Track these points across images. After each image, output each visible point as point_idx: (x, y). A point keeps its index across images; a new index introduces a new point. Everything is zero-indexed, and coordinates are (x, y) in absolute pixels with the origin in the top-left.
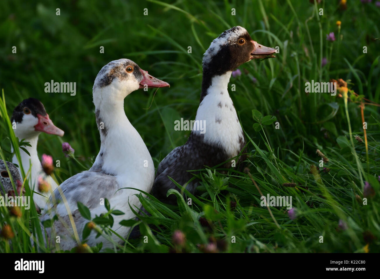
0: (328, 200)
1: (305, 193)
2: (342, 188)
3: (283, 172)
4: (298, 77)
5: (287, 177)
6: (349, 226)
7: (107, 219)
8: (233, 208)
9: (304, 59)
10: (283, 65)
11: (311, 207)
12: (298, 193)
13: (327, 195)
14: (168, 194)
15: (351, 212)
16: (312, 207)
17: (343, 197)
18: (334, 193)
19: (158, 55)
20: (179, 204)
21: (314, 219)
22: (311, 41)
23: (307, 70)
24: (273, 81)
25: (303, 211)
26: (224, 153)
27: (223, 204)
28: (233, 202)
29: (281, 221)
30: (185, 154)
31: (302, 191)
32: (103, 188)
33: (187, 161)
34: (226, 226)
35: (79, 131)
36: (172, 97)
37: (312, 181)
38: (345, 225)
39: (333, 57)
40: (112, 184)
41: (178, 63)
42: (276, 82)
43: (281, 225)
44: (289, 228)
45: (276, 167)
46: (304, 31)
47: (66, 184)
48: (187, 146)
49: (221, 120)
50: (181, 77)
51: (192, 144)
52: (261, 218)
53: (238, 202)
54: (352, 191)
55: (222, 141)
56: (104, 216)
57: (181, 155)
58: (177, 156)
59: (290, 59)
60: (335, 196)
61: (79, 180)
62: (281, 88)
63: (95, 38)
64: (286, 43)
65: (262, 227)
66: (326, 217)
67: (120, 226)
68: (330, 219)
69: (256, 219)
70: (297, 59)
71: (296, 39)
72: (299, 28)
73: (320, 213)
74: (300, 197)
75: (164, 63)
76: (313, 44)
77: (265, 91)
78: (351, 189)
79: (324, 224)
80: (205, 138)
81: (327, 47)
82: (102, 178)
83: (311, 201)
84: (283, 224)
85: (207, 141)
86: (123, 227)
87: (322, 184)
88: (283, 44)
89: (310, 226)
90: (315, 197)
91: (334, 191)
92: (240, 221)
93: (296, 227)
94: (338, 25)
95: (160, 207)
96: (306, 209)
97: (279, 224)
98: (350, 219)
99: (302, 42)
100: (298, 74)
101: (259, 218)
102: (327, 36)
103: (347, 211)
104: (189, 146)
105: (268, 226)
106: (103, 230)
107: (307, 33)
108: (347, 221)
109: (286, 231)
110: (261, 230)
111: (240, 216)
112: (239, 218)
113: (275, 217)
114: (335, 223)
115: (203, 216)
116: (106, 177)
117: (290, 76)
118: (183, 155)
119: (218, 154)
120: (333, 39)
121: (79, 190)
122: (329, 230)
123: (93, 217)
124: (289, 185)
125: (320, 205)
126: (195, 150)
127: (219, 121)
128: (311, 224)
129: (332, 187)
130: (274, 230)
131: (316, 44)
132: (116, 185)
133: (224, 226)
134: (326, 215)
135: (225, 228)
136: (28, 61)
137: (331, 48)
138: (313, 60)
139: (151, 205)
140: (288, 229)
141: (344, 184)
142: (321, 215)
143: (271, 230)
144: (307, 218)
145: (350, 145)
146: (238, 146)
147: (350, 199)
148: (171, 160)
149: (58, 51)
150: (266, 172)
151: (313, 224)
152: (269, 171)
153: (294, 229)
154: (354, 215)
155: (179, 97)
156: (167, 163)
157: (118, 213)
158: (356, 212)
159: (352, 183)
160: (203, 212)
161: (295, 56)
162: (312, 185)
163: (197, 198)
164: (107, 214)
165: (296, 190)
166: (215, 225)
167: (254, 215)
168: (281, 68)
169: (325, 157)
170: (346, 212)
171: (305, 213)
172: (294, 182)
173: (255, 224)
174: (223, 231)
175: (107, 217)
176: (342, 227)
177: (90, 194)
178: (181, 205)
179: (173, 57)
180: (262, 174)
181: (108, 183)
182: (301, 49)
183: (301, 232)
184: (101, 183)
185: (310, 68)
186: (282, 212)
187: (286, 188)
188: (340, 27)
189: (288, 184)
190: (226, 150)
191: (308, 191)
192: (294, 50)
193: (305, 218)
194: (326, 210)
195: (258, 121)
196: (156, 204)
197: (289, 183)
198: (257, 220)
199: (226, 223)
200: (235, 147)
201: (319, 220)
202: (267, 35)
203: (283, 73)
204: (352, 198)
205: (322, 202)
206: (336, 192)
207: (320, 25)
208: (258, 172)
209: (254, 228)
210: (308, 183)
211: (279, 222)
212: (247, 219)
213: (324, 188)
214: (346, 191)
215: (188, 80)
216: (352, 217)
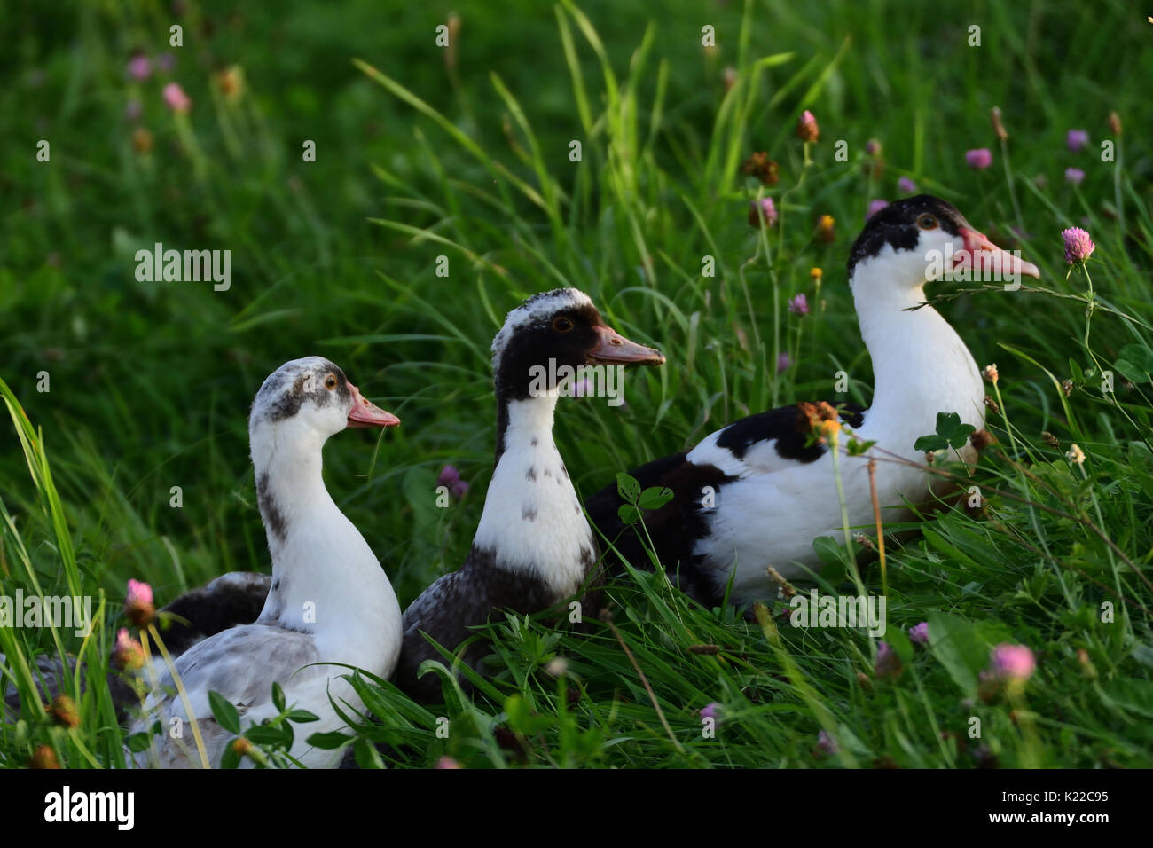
0: (795, 685)
1: (741, 669)
2: (825, 657)
3: (689, 621)
4: (722, 398)
5: (698, 632)
6: (841, 746)
7: (277, 731)
8: (573, 703)
9: (736, 355)
10: (686, 370)
11: (753, 702)
12: (724, 668)
13: (792, 672)
14: (422, 672)
15: (846, 712)
16: (756, 702)
17: (828, 678)
18: (808, 669)
19: (395, 344)
20: (446, 696)
21: (761, 728)
22: (752, 314)
23: (743, 383)
24: (664, 409)
25: (737, 711)
26: (545, 588)
27: (545, 694)
28: (572, 691)
29: (685, 734)
30: (457, 594)
31: (733, 664)
32: (283, 660)
33: (460, 611)
34: (558, 748)
35: (211, 525)
36: (428, 445)
37: (756, 639)
38: (835, 744)
39: (804, 351)
40: (303, 650)
41: (444, 366)
42: (671, 408)
43: (684, 744)
44: (703, 750)
45: (673, 609)
46: (735, 290)
47: (194, 653)
48: (462, 574)
49: (536, 513)
50: (451, 397)
51: (470, 570)
52: (639, 728)
53: (584, 690)
54: (849, 665)
55: (539, 563)
56: (271, 726)
57: (448, 596)
58: (439, 596)
59: (704, 356)
60: (809, 675)
61: (227, 642)
62: (684, 424)
63: (250, 308)
64: (695, 318)
65: (640, 749)
66: (789, 725)
67: (309, 747)
68: (798, 729)
69: (626, 729)
70: (720, 356)
71: (719, 310)
72: (725, 284)
73: (776, 715)
74: (729, 678)
75: (411, 365)
76: (758, 320)
77: (644, 430)
78: (847, 660)
79: (785, 742)
80: (498, 557)
81: (790, 327)
82: (281, 638)
83: (755, 687)
84: (689, 741)
85: (504, 563)
86: (315, 749)
87: (781, 649)
88: (689, 321)
89: (753, 746)
90: (764, 678)
91: (808, 664)
92: (589, 734)
93: (719, 748)
94: (815, 277)
95: (400, 704)
96: (742, 707)
97: (681, 741)
98: (844, 730)
99: (733, 317)
100: (724, 391)
101: (634, 727)
102: (791, 303)
103: (837, 711)
104: (465, 574)
105: (655, 747)
106: (267, 758)
107: (742, 297)
108: (838, 733)
109: (697, 759)
110: (639, 757)
111: (588, 723)
112: (587, 728)
113: (670, 725)
114: (809, 738)
115: (504, 723)
116: (291, 636)
117: (703, 395)
118: (452, 597)
119: (531, 593)
120: (804, 310)
121: (224, 663)
122: (796, 754)
123: (245, 727)
124: (703, 651)
125: (775, 697)
126: (479, 584)
127: (530, 514)
128: (753, 742)
129: (801, 654)
130: (667, 755)
131: (765, 322)
132: (314, 654)
133: (552, 747)
134: (788, 719)
135: (555, 751)
136: (92, 361)
137: (800, 331)
138: (757, 361)
139: (381, 698)
140: (702, 753)
141: (831, 648)
142: (778, 722)
143: (661, 756)
144: (745, 726)
145: (844, 555)
146: (577, 570)
147: (845, 683)
148: (427, 604)
149: (163, 337)
150: (648, 618)
151: (758, 741)
152: (656, 615)
153: (715, 752)
154: (854, 720)
155: (445, 446)
156: (419, 611)
157: (305, 717)
158: (857, 712)
159: (849, 644)
160: (503, 714)
161: (715, 347)
162: (756, 649)
163: (490, 681)
164: (277, 718)
165: (720, 663)
166: (531, 745)
167: (621, 720)
168: (682, 376)
169: (787, 584)
170: (836, 714)
171: (740, 714)
172: (714, 643)
173: (625, 742)
174: (551, 759)
175: (277, 726)
176: (824, 747)
177: (252, 672)
178: (450, 699)
179: (432, 352)
180: (639, 625)
181: (294, 648)
182: (730, 333)
183: (729, 760)
184: (278, 647)
185: (751, 377)
186: (687, 712)
187: (694, 657)
188: (818, 282)
189: (700, 648)
190: (550, 582)
191: (747, 664)
192: (714, 334)
193: (741, 727)
194: (788, 708)
195: (631, 501)
196: (391, 696)
197: (702, 644)
198: (629, 733)
199: (557, 741)
200: (571, 573)
201: (773, 731)
202: (651, 298)
203: (689, 389)
204: (848, 679)
205: (778, 690)
206: (813, 667)
207: (774, 279)
208: (630, 620)
209: (622, 751)
210: (747, 647)
211: (680, 737)
212: (606, 729)
213: (784, 656)
214: (834, 663)
215: (468, 405)
216: (848, 724)
